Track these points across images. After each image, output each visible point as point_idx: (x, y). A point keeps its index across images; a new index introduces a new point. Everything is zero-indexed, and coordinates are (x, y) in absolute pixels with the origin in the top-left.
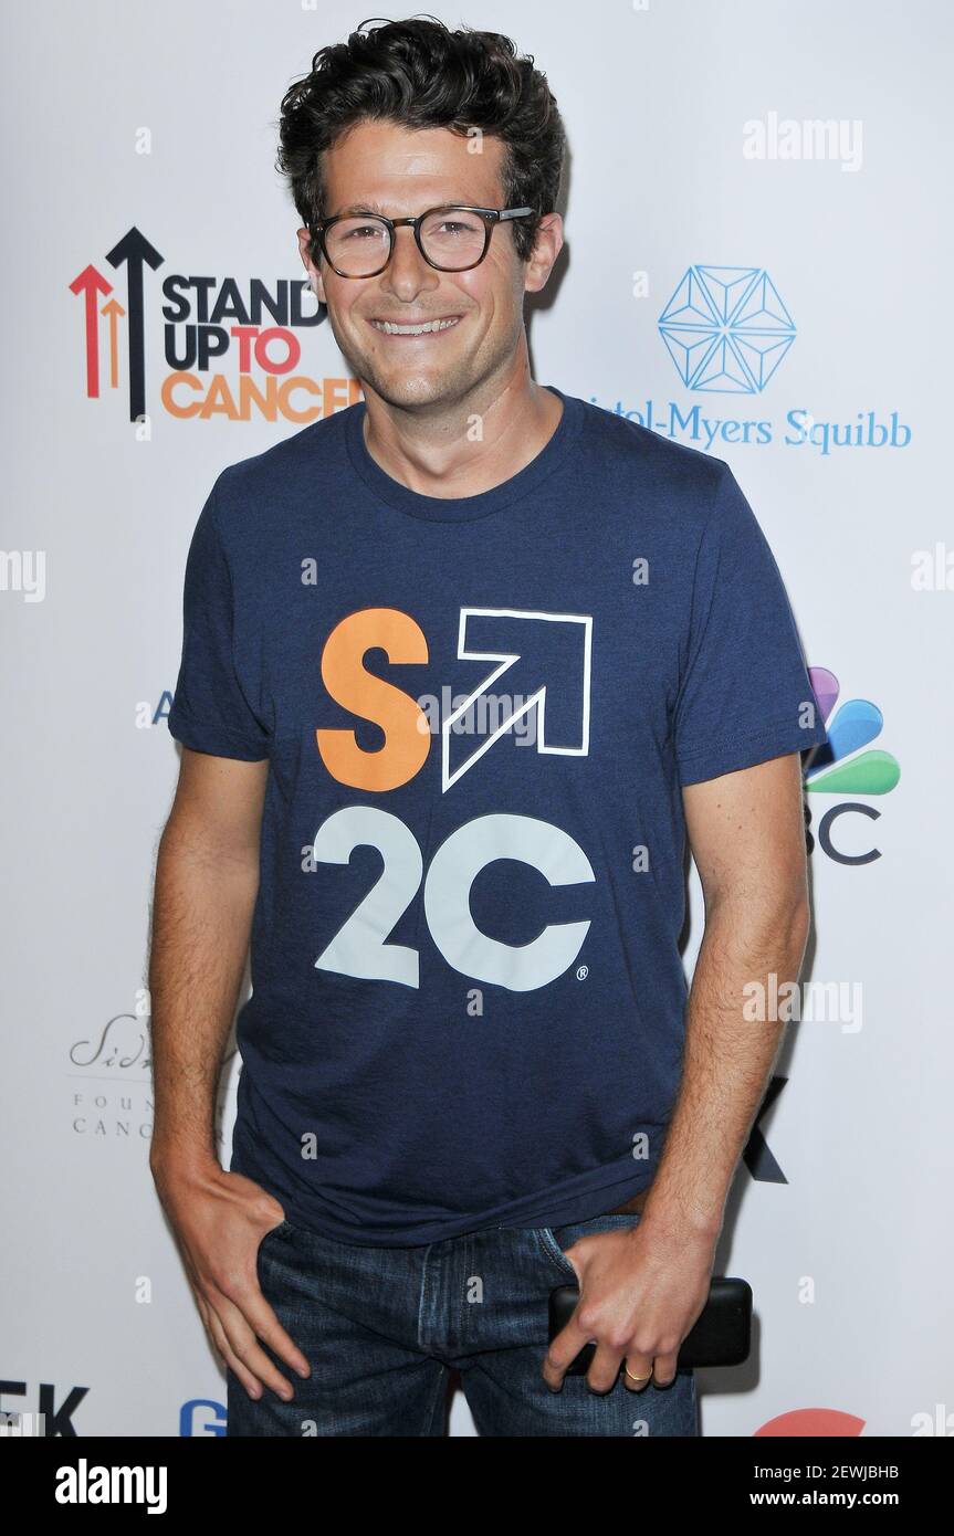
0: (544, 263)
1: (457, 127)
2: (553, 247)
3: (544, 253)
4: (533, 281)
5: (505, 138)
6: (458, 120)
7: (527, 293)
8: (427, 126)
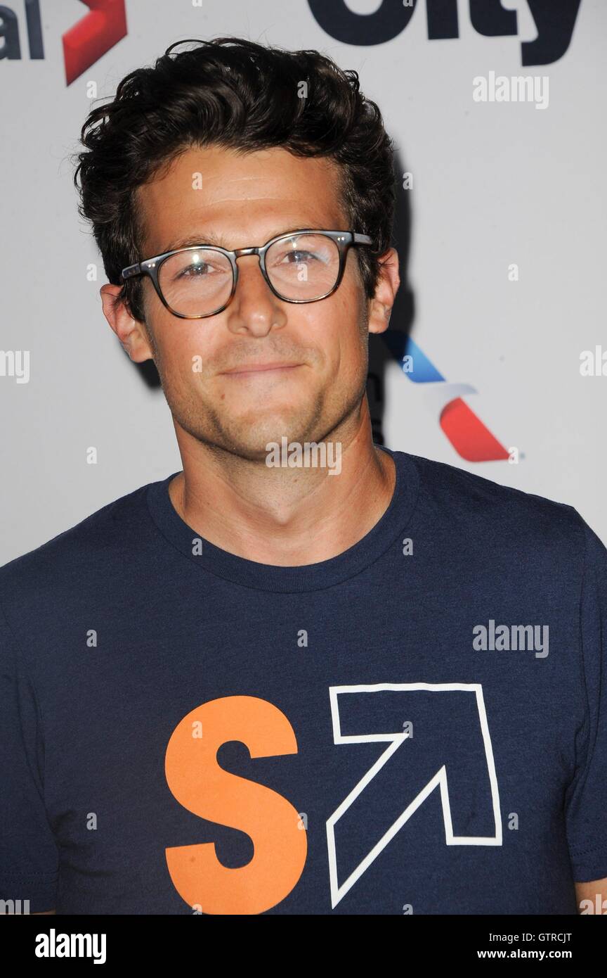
0: (384, 304)
1: (293, 146)
2: (391, 285)
3: (385, 292)
4: (377, 321)
5: (341, 161)
6: (293, 138)
7: (371, 334)
8: (261, 146)
